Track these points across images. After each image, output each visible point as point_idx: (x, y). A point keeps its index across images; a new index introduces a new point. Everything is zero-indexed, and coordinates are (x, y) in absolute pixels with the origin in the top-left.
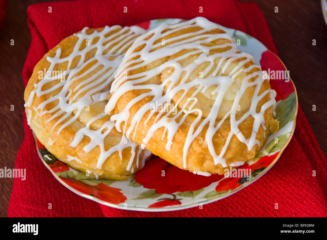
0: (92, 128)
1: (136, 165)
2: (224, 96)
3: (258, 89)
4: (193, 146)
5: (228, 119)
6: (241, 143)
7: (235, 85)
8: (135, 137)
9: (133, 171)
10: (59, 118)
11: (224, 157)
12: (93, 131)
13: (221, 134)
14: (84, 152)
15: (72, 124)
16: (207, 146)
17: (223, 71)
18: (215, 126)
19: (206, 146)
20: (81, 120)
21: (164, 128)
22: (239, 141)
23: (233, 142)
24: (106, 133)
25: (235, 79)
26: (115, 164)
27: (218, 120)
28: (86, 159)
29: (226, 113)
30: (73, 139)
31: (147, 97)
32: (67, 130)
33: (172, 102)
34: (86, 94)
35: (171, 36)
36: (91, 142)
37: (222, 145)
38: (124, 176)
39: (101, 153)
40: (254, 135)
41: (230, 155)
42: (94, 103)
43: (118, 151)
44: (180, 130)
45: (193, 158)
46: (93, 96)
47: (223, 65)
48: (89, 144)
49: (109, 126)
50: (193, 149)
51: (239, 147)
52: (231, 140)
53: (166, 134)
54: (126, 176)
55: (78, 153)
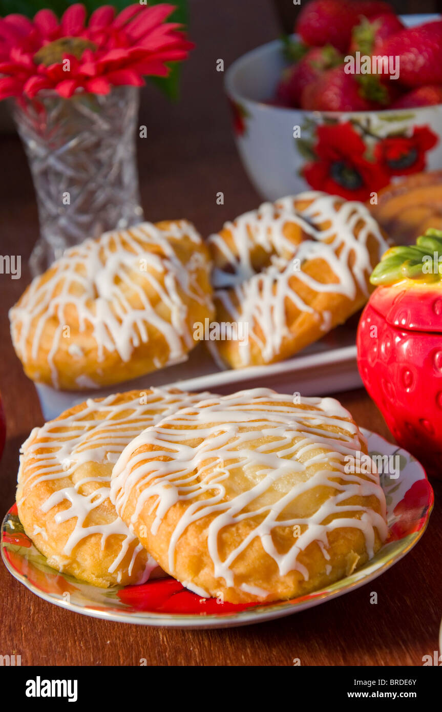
0: (80, 492)
1: (128, 571)
2: (274, 483)
3: (342, 497)
4: (189, 534)
5: (263, 516)
6: (267, 555)
7: (302, 475)
8: (124, 511)
9: (119, 578)
10: (45, 467)
11: (231, 567)
12: (80, 495)
13: (238, 529)
14: (54, 522)
15: (58, 480)
16: (207, 537)
17: (297, 456)
18: (235, 516)
19: (205, 538)
20: (73, 479)
21: (157, 496)
22: (264, 551)
23: (253, 549)
24: (97, 503)
25: (308, 468)
26: (93, 555)
27: (244, 510)
28: (55, 534)
29: (263, 506)
30: (48, 498)
31: (164, 456)
32: (45, 484)
33: (196, 471)
34: (100, 448)
35: (263, 403)
36: (70, 509)
37: (234, 547)
38: (100, 580)
39: (76, 527)
40: (293, 552)
41: (241, 569)
42: (105, 462)
43: (102, 535)
44: (178, 505)
45: (183, 554)
46: (109, 453)
47: (302, 446)
48: (66, 512)
49: (103, 494)
50: (187, 539)
51: (262, 561)
52: (251, 544)
53: (157, 508)
54: (105, 581)
55: (47, 523)
